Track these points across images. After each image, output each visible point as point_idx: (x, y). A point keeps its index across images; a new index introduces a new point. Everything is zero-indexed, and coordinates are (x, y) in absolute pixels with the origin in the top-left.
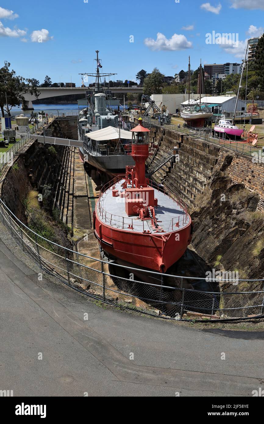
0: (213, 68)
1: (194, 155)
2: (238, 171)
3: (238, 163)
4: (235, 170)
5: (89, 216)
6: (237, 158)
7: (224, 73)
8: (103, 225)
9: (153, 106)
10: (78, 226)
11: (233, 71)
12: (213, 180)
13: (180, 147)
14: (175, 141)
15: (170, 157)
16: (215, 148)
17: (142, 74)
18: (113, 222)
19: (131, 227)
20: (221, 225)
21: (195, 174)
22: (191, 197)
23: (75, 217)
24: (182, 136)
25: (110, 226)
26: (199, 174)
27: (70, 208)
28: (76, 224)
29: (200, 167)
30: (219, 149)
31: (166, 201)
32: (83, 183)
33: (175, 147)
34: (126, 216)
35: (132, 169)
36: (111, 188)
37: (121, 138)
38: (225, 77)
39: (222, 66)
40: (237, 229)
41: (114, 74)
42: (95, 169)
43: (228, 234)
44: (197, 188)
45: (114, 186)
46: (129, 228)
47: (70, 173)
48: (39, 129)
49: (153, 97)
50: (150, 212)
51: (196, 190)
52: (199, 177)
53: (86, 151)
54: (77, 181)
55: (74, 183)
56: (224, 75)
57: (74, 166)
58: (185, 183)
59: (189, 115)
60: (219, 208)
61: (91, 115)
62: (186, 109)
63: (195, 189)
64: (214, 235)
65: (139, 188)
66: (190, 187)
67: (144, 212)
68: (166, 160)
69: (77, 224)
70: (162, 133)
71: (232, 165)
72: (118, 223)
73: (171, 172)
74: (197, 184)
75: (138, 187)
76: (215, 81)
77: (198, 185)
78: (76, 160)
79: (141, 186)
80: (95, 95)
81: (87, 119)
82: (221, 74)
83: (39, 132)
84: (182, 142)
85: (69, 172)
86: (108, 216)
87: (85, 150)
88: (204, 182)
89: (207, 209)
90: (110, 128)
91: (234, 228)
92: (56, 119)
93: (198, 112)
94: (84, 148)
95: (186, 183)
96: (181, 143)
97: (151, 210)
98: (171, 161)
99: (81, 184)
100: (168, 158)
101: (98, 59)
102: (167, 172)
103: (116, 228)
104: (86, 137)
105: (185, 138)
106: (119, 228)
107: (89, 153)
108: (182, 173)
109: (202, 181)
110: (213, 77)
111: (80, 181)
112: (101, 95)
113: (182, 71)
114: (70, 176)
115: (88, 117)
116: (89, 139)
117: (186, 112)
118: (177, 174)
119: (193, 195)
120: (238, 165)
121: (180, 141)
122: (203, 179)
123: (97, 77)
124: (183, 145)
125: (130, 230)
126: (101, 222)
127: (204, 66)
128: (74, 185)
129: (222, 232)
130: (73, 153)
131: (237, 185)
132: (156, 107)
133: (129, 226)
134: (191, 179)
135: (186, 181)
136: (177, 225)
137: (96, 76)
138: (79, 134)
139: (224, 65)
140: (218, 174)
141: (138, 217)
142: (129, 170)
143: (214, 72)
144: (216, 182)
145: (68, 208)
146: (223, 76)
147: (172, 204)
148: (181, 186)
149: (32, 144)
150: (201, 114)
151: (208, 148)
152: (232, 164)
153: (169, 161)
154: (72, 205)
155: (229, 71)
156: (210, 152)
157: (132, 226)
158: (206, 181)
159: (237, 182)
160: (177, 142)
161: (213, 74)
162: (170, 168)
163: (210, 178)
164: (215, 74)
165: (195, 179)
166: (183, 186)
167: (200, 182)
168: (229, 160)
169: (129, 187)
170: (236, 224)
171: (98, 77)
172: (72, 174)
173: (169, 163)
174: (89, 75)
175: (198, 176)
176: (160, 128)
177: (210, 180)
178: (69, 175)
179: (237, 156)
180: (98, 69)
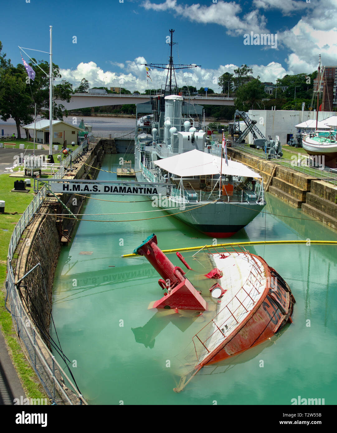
17: (227, 78)
24: (309, 181)
49: (251, 114)
70: (272, 172)
80: (166, 98)
96: (308, 192)
112: (175, 97)
115: (155, 131)
117: (312, 142)
124: (311, 196)
132: (257, 130)
171: (171, 69)
174: (157, 66)
180: (171, 58)
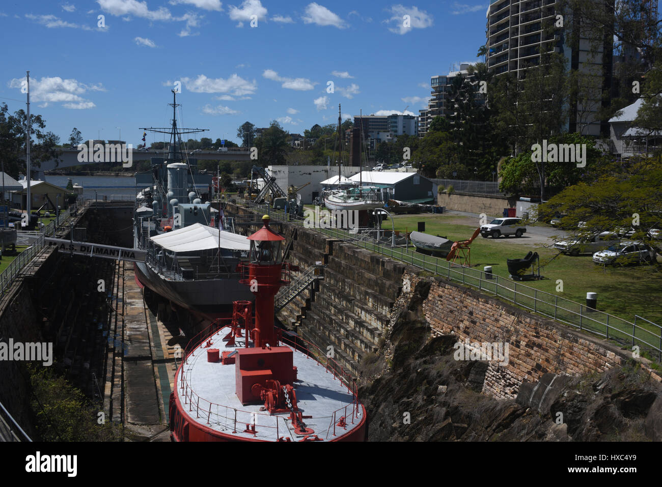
0: (370, 122)
1: (356, 278)
2: (442, 311)
3: (440, 296)
4: (437, 308)
5: (155, 398)
6: (439, 286)
7: (389, 131)
8: (193, 425)
9: (272, 187)
10: (133, 419)
11: (404, 127)
12: (394, 327)
13: (326, 262)
14: (316, 251)
15: (309, 280)
16: (395, 266)
17: (247, 129)
18: (213, 418)
19: (250, 428)
20: (417, 415)
21: (358, 313)
22: (353, 358)
23: (127, 400)
24: (331, 243)
25: (208, 426)
26: (367, 315)
27: (117, 381)
28: (129, 415)
29: (369, 301)
30: (404, 269)
31: (310, 369)
32: (141, 328)
33: (318, 263)
34: (239, 404)
35: (245, 307)
36: (204, 344)
37: (222, 248)
38: (391, 137)
39: (384, 119)
40: (449, 424)
41: (203, 130)
42: (165, 301)
43: (433, 435)
44: (363, 341)
45: (210, 341)
46: (247, 431)
47: (117, 309)
48: (60, 226)
49: (270, 170)
50: (287, 396)
51: (361, 345)
52: (368, 320)
53: (153, 269)
54: (129, 326)
55: (125, 329)
56: (389, 134)
57: (123, 294)
58: (340, 330)
59: (341, 204)
60: (412, 381)
61: (159, 200)
62: (334, 194)
63: (359, 342)
64: (404, 435)
65: (264, 348)
66: (350, 338)
67: (274, 396)
68: (301, 286)
69: (131, 414)
70: (292, 235)
71: (430, 299)
72: (223, 421)
73: (312, 308)
74: (363, 332)
75: (260, 346)
76: (373, 144)
77: (364, 335)
78: (128, 283)
79: (267, 345)
80: (169, 166)
81: (152, 208)
82: (384, 132)
83: (59, 233)
84: (331, 253)
85: (114, 308)
86: (204, 406)
87: (151, 269)
88: (376, 329)
89: (387, 383)
90: (198, 229)
91: (446, 422)
92: (92, 206)
93: (358, 199)
94: (148, 264)
95: (342, 331)
96: (329, 255)
97: (289, 392)
98: (310, 287)
99: (139, 331)
100: (306, 282)
101: (175, 104)
102: (302, 308)
103: (220, 431)
104: (152, 242)
105: (336, 247)
106: (225, 432)
107: (159, 274)
108: (332, 312)
109: (373, 327)
110: (370, 136)
111: (134, 325)
112: (178, 166)
113: (317, 125)
114: (116, 315)
115: (155, 204)
116: (159, 248)
117: (335, 200)
118: (324, 313)
119: (356, 354)
120: (442, 300)
121: (327, 251)
122: (375, 324)
123: (173, 135)
124: (333, 259)
125: (249, 436)
126: (187, 418)
127: (355, 118)
128: (125, 332)
129: (420, 429)
130: (121, 269)
131: (442, 337)
132: (278, 188)
133: (248, 426)
134: (352, 323)
135: (341, 327)
136: (343, 423)
137: (172, 133)
138: (135, 235)
139: (389, 117)
140: (403, 316)
141: (263, 406)
142: (241, 309)
143: (373, 128)
144: (401, 330)
145: (112, 381)
146: (388, 136)
147: (323, 377)
148: (331, 336)
149: (49, 257)
150: (363, 203)
151: (382, 266)
152: (430, 297)
153: (306, 288)
154: (120, 373)
155: (396, 127)
156: (387, 275)
157: (253, 427)
158: (380, 329)
159: (442, 331)
160: (321, 254)
161: (370, 132)
162: (308, 301)
163: (388, 322)
164: (373, 132)
165: (360, 323)
166: (336, 337)
167: (368, 330)
168: (423, 290)
169: (239, 342)
170: (447, 415)
171: (175, 134)
172: (120, 311)
173: (306, 291)
174: (158, 130)
175: (364, 316)
176: (286, 226)
177: (389, 326)
178: (114, 313)
179: (441, 283)
180: (175, 121)
